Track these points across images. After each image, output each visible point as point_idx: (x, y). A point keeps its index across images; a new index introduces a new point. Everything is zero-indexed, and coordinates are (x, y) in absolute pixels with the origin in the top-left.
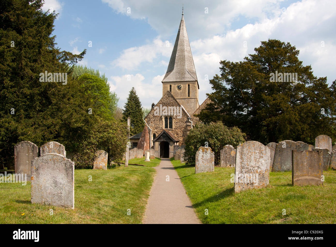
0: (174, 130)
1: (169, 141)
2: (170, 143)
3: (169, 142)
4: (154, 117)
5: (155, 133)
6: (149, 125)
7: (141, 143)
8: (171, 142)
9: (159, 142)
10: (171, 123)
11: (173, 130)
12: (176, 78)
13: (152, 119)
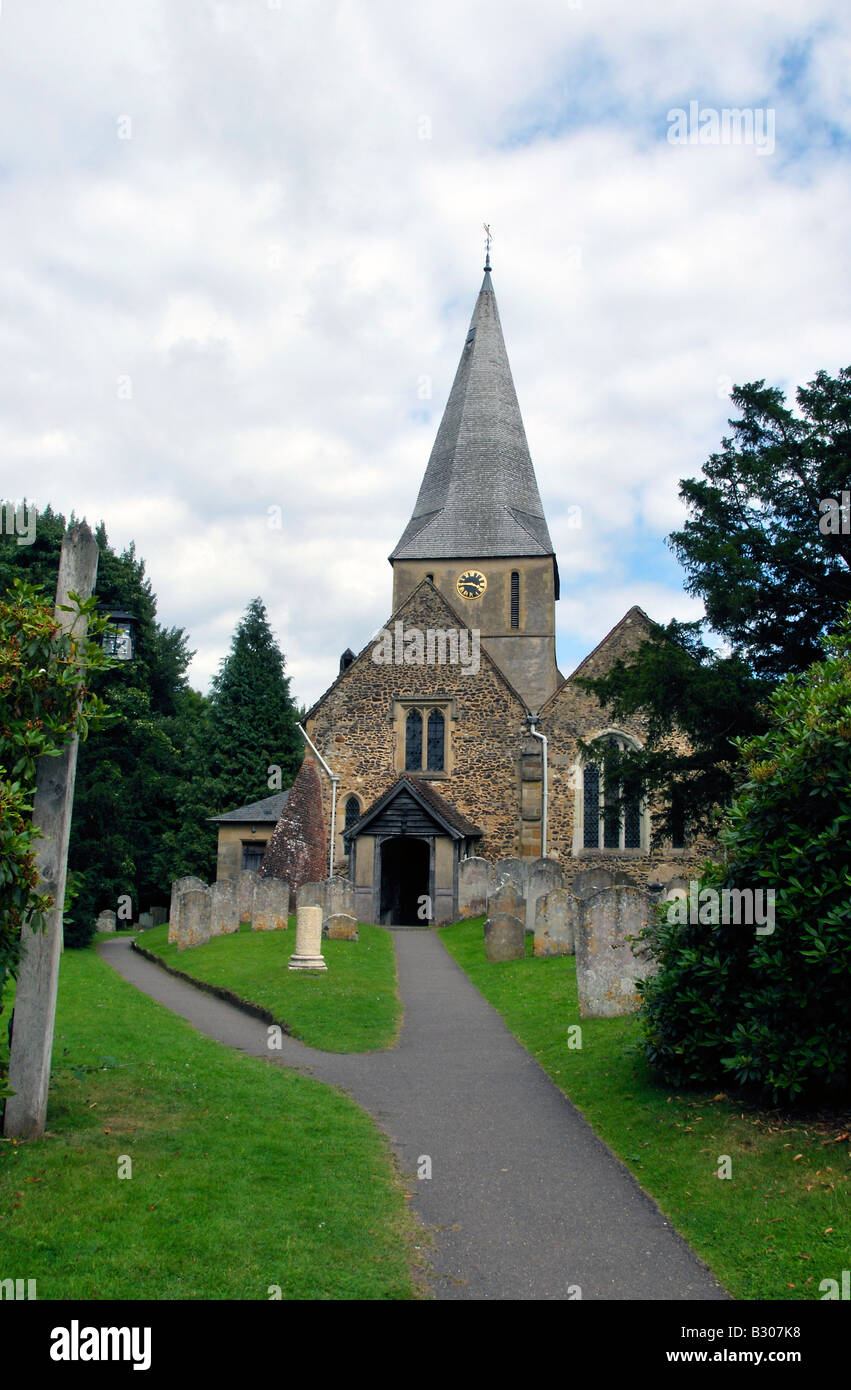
0: (454, 778)
1: (428, 836)
2: (434, 849)
3: (429, 840)
4: (350, 711)
5: (357, 793)
6: (323, 754)
7: (283, 844)
8: (437, 840)
9: (379, 841)
10: (437, 742)
11: (449, 777)
12: (456, 544)
13: (340, 723)
